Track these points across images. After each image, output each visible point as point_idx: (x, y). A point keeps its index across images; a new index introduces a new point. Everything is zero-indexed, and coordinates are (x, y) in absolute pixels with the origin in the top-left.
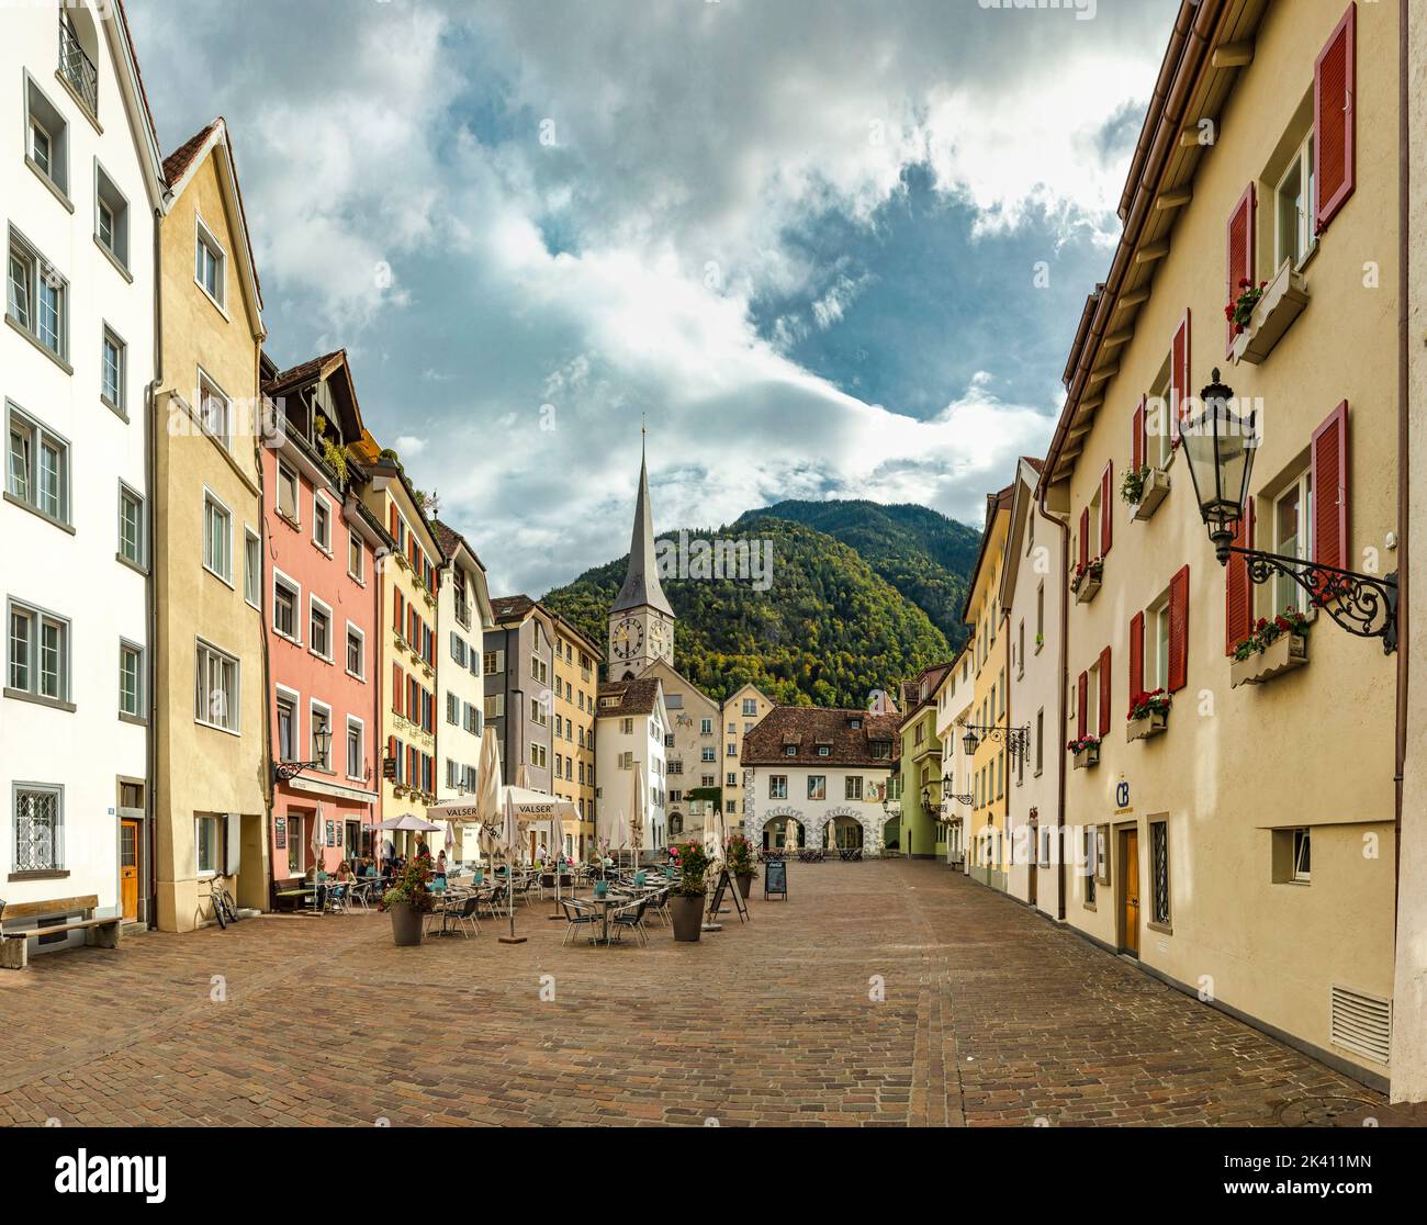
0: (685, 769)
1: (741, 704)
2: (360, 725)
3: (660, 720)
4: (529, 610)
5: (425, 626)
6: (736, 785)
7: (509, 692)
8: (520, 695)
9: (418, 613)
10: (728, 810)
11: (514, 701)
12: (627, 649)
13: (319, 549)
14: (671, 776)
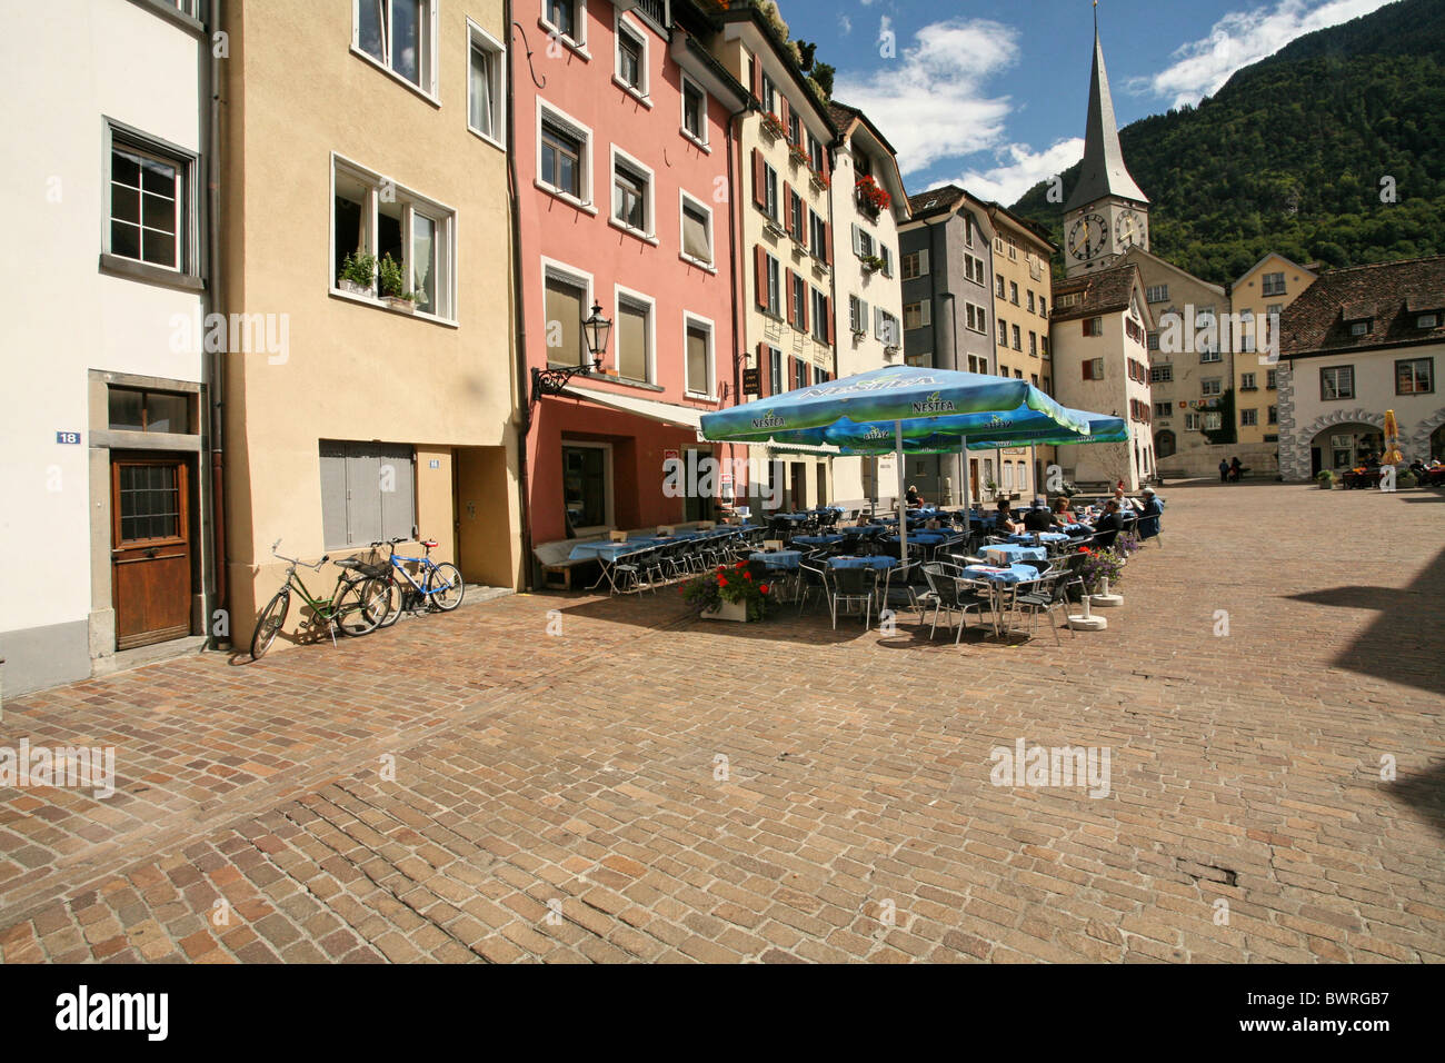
0: (1177, 376)
1: (1258, 281)
2: (709, 326)
3: (1139, 316)
4: (955, 200)
5: (812, 214)
6: (1255, 389)
7: (937, 298)
8: (950, 300)
9: (801, 196)
10: (1245, 422)
11: (943, 309)
12: (1088, 248)
13: (626, 92)
14: (1157, 385)
